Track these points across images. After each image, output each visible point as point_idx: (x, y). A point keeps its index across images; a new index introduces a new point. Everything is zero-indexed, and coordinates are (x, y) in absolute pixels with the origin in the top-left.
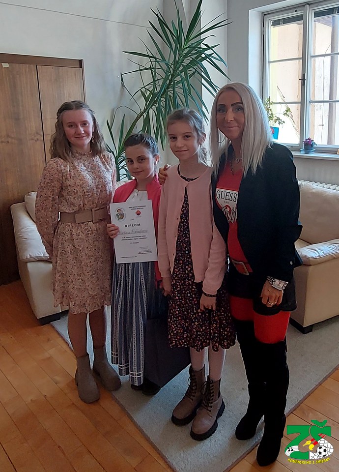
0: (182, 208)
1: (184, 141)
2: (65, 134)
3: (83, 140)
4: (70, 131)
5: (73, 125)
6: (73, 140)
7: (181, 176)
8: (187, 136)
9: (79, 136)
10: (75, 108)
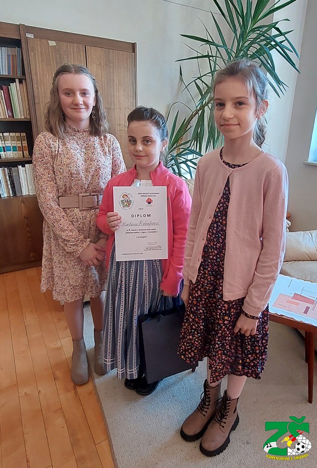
0: (219, 204)
1: (235, 110)
2: (60, 104)
3: (80, 112)
4: (66, 100)
5: (70, 92)
6: (69, 111)
7: (223, 162)
8: (240, 103)
9: (76, 107)
10: (74, 71)
